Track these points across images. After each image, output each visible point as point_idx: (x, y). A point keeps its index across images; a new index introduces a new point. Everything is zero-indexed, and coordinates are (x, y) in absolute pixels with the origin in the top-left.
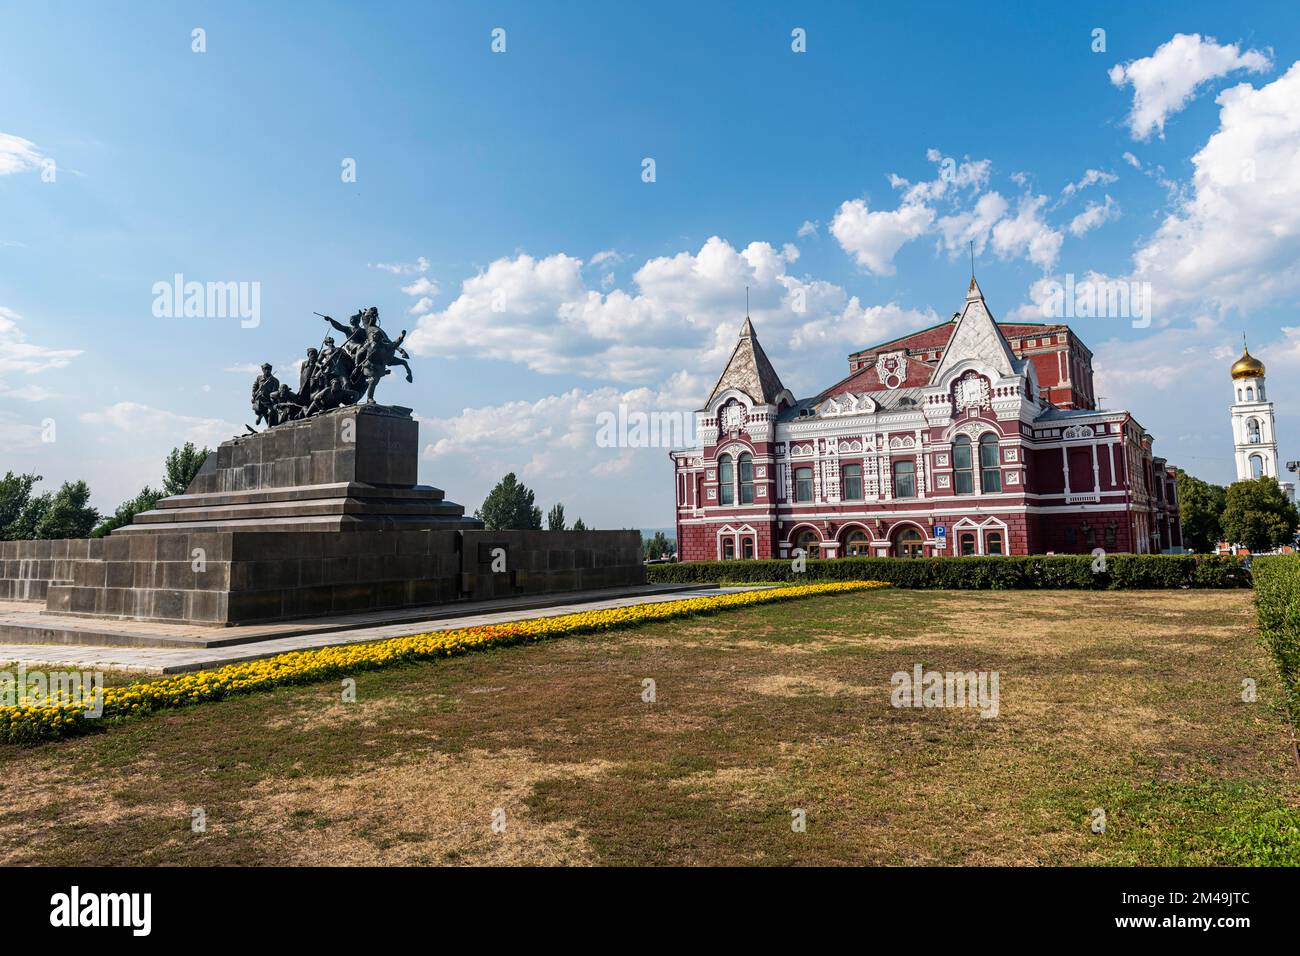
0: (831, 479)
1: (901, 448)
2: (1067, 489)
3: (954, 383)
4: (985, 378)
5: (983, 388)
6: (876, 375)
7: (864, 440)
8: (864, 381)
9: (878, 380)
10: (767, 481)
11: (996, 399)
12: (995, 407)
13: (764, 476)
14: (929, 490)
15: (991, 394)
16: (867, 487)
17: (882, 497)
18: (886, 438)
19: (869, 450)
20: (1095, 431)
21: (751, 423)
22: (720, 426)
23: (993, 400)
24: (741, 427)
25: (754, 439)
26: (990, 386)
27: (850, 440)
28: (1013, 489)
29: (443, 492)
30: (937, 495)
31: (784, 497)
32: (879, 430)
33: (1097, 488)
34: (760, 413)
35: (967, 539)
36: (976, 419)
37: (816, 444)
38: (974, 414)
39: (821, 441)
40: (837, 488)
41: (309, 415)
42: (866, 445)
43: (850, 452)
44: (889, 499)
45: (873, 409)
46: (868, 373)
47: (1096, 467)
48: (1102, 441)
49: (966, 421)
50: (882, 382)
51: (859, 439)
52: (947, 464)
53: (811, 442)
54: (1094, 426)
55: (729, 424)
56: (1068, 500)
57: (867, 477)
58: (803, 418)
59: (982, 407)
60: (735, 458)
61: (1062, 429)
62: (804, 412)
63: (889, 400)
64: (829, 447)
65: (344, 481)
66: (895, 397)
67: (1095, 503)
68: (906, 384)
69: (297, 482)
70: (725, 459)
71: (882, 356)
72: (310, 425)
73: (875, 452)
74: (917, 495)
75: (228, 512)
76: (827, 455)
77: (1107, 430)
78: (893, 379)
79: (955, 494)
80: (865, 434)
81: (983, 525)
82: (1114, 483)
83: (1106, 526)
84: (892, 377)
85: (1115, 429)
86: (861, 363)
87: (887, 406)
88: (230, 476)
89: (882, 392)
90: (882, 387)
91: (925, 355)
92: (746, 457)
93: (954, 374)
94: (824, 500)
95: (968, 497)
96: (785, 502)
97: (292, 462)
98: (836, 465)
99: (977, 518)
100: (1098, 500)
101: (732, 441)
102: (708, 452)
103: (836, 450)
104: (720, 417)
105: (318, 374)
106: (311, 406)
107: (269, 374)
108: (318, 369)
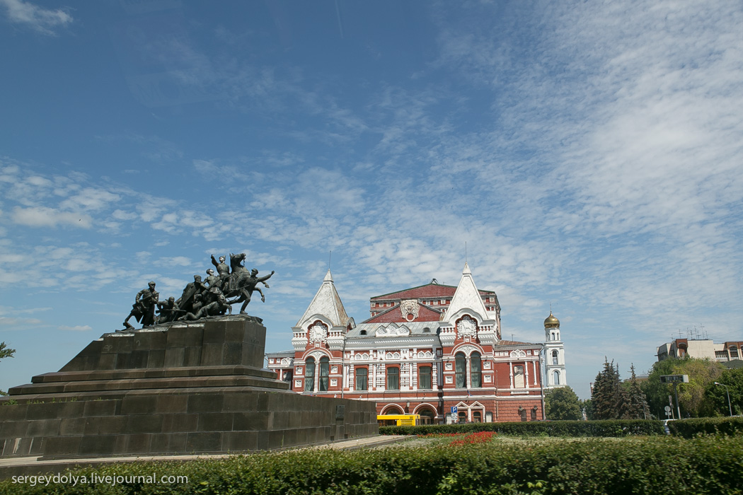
0: (379, 376)
1: (424, 358)
2: (512, 387)
3: (457, 321)
4: (475, 321)
5: (473, 326)
6: (401, 312)
7: (401, 352)
8: (394, 315)
9: (402, 315)
10: (338, 376)
12: (480, 337)
14: (439, 385)
15: (478, 329)
16: (402, 382)
17: (411, 388)
18: (415, 351)
19: (405, 358)
20: (526, 354)
21: (330, 338)
22: (309, 338)
23: (479, 333)
24: (323, 340)
25: (331, 348)
26: (477, 325)
27: (393, 351)
28: (488, 385)
30: (445, 388)
31: (348, 387)
32: (411, 347)
33: (527, 386)
34: (337, 331)
35: (462, 414)
36: (469, 343)
37: (371, 353)
38: (467, 340)
39: (375, 352)
40: (383, 382)
41: (199, 319)
42: (403, 355)
43: (393, 358)
44: (415, 389)
45: (407, 335)
46: (395, 311)
47: (527, 374)
48: (530, 359)
49: (463, 345)
50: (404, 317)
51: (399, 351)
52: (452, 370)
53: (368, 351)
54: (526, 351)
55: (315, 337)
56: (512, 393)
57: (402, 375)
58: (364, 336)
59: (472, 336)
60: (317, 360)
61: (509, 352)
62: (364, 332)
63: (415, 328)
64: (380, 356)
65: (232, 364)
66: (418, 327)
67: (526, 395)
68: (417, 320)
69: (186, 363)
70: (310, 360)
71: (404, 301)
72: (202, 325)
73: (408, 359)
74: (431, 388)
75: (129, 384)
76: (378, 360)
77: (532, 353)
78: (410, 315)
79: (454, 387)
80: (403, 349)
81: (472, 406)
82: (536, 384)
83: (532, 408)
84: (409, 314)
85: (536, 353)
86: (377, 304)
87: (415, 333)
88: (115, 358)
89: (405, 324)
90: (404, 320)
91: (424, 302)
92: (325, 360)
93: (458, 316)
94: (374, 389)
95: (464, 389)
96: (348, 390)
97: (182, 350)
98: (383, 367)
99: (468, 402)
100: (528, 392)
101: (316, 348)
102: (297, 355)
103: (384, 357)
104: (309, 332)
105: (204, 292)
106: (200, 312)
107: (152, 290)
108: (203, 289)
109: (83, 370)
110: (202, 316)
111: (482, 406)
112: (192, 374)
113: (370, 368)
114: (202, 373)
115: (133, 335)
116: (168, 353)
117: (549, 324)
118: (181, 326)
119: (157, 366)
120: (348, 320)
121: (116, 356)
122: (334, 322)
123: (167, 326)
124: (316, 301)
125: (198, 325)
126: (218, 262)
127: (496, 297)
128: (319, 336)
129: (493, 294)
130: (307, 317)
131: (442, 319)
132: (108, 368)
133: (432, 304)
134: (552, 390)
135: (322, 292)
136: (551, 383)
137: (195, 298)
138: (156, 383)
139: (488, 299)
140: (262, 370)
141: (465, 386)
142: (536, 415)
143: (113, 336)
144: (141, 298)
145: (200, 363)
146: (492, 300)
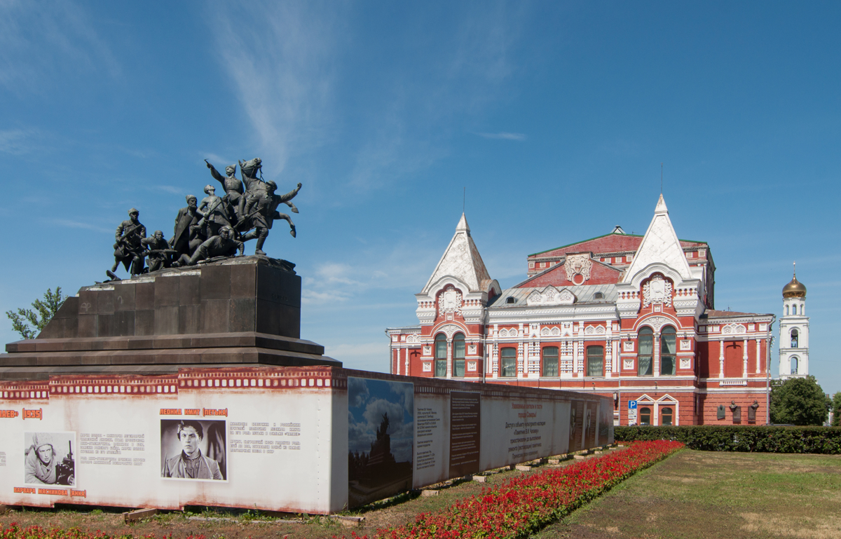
0: (532, 358)
1: (594, 334)
2: (721, 374)
3: (644, 283)
4: (670, 281)
5: (667, 287)
6: (564, 272)
7: (562, 326)
8: (553, 277)
9: (566, 276)
10: (478, 357)
11: (677, 297)
12: (675, 304)
13: (475, 353)
14: (614, 371)
15: (674, 292)
16: (563, 366)
17: (575, 375)
18: (581, 325)
19: (567, 335)
20: (747, 329)
21: (465, 307)
22: (437, 308)
23: (675, 298)
24: (457, 310)
25: (468, 321)
26: (673, 287)
27: (551, 325)
28: (684, 372)
29: (323, 347)
30: (622, 375)
31: (490, 372)
32: (576, 318)
33: (745, 373)
34: (474, 298)
35: (645, 411)
36: (660, 313)
37: (521, 328)
38: (657, 309)
39: (526, 325)
40: (537, 366)
41: (195, 262)
42: (564, 330)
43: (550, 335)
44: (581, 376)
45: (571, 301)
46: (557, 270)
47: (745, 357)
48: (752, 336)
49: (650, 315)
50: (569, 278)
51: (559, 324)
52: (633, 350)
53: (516, 326)
54: (746, 325)
55: (446, 307)
56: (721, 384)
57: (563, 357)
58: (511, 305)
59: (664, 304)
60: (450, 337)
61: (721, 326)
62: (511, 300)
63: (583, 294)
64: (532, 332)
65: (243, 330)
66: (586, 292)
67: (742, 386)
68: (589, 282)
69: (182, 329)
70: (440, 337)
71: (570, 257)
72: (199, 273)
73: (571, 336)
74: (603, 375)
75: (107, 356)
76: (530, 338)
77: (757, 328)
78: (578, 277)
79: (637, 375)
80: (564, 321)
81: (659, 401)
82: (758, 371)
83: (749, 404)
84: (578, 275)
85: (763, 328)
86: (537, 263)
87: (584, 300)
88: (96, 321)
89: (569, 288)
90: (569, 283)
91: (602, 259)
92: (459, 336)
93: (644, 274)
94: (526, 375)
95: (648, 378)
96: (491, 376)
97: (175, 310)
98: (538, 347)
99: (656, 396)
100: (745, 383)
101: (448, 322)
102: (425, 330)
103: (538, 333)
104: (437, 300)
105: (201, 222)
106: (196, 253)
107: (135, 221)
108: (200, 217)
109: (62, 337)
110: (200, 258)
111: (675, 402)
112: (186, 345)
113: (520, 348)
114: (199, 344)
115: (113, 289)
116: (158, 314)
117: (789, 293)
118: (171, 274)
119: (148, 332)
120: (490, 282)
121: (96, 318)
122: (471, 287)
123: (155, 275)
124: (447, 258)
125: (194, 273)
126: (223, 174)
127: (708, 250)
128: (451, 306)
129: (704, 246)
130: (434, 281)
131: (621, 279)
132: (89, 335)
133: (613, 261)
134: (786, 382)
135: (455, 245)
136: (784, 370)
137: (191, 232)
138: (138, 357)
139: (695, 251)
140: (297, 341)
141: (650, 372)
142: (755, 415)
143: (91, 289)
144: (124, 234)
145: (200, 329)
146: (702, 253)
